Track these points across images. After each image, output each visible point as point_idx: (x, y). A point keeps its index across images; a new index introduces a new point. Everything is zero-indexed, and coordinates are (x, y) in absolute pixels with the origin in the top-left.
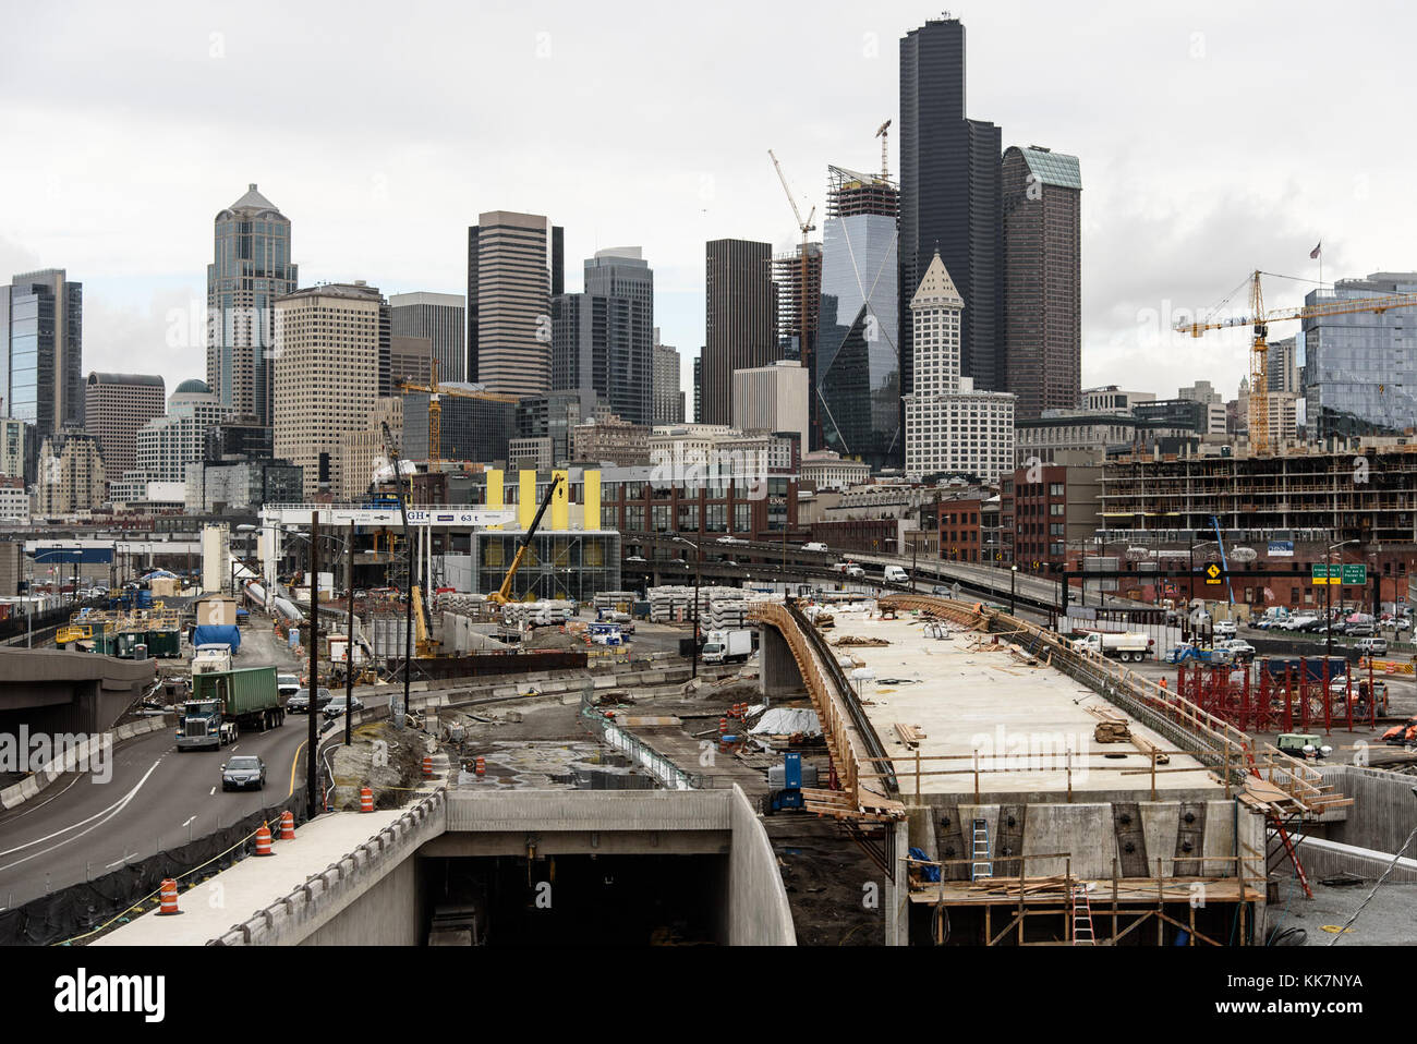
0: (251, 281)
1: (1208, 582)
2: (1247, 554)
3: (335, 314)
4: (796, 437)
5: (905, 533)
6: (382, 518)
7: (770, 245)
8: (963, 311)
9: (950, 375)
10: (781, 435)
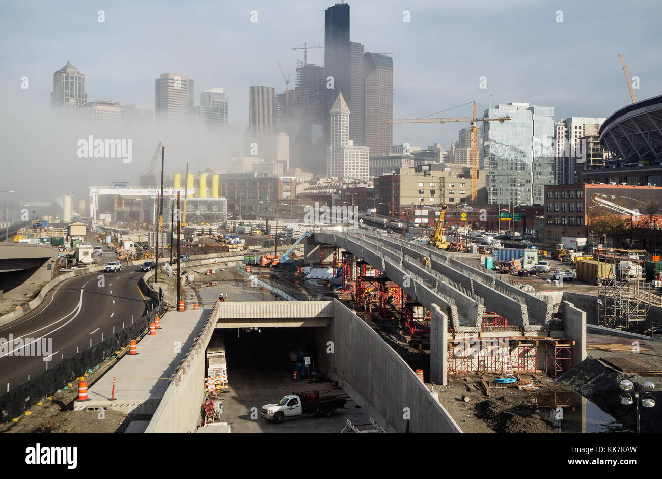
0: (68, 99)
1: (462, 219)
2: (469, 209)
3: (103, 112)
4: (284, 163)
5: (335, 200)
6: (139, 192)
7: (274, 88)
8: (350, 115)
9: (345, 139)
10: (279, 162)
